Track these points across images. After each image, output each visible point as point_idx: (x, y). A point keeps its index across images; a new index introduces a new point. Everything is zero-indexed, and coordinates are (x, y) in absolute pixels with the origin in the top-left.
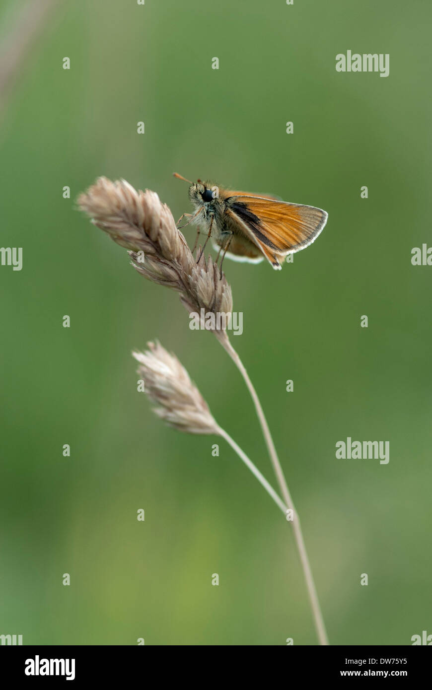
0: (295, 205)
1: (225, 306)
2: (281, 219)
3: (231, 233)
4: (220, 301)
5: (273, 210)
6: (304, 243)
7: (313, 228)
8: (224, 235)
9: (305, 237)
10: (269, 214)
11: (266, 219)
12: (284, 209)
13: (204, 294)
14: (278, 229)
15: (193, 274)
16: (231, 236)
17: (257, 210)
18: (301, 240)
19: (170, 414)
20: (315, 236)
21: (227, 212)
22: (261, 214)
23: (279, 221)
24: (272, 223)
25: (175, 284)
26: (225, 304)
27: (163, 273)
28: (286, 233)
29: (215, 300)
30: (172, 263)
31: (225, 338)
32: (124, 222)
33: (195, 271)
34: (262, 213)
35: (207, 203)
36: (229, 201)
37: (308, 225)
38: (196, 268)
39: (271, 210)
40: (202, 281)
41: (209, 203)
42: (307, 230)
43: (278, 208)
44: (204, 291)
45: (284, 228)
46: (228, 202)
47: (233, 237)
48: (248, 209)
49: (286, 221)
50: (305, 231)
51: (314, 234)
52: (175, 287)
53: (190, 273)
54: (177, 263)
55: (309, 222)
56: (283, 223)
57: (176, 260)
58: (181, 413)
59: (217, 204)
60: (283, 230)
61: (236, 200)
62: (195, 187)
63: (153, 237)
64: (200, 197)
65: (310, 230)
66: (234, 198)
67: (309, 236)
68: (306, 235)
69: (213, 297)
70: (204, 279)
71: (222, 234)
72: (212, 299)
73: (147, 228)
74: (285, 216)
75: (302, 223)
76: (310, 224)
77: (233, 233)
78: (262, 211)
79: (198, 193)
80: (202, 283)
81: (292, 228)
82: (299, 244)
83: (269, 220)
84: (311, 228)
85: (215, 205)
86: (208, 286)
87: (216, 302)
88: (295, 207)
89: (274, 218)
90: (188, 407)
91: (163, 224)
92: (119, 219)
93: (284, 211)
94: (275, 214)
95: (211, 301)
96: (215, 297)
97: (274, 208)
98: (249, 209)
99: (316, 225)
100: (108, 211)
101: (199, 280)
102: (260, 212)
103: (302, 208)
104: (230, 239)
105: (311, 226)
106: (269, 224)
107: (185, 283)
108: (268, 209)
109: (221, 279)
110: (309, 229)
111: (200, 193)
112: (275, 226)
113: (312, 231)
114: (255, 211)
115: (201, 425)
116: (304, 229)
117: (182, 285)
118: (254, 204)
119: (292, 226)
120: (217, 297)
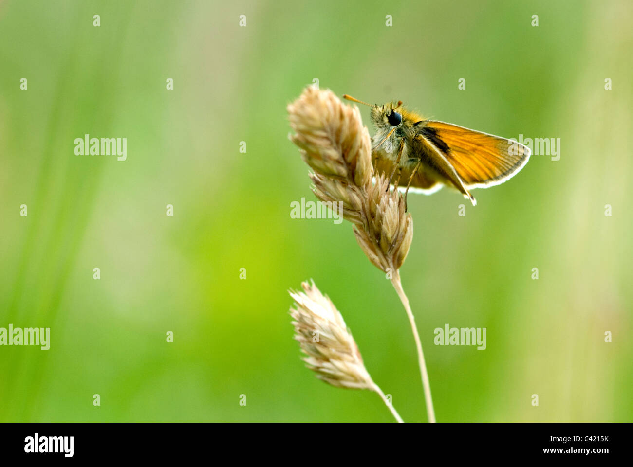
0: (493, 137)
1: (407, 242)
2: (474, 150)
3: (419, 160)
4: (403, 237)
5: (467, 139)
6: (497, 178)
7: (510, 164)
8: (411, 163)
9: (500, 172)
10: (462, 144)
11: (457, 149)
12: (480, 140)
13: (389, 227)
14: (469, 160)
15: (381, 203)
16: (419, 164)
17: (448, 137)
18: (494, 175)
19: (326, 364)
20: (512, 172)
21: (419, 138)
22: (451, 142)
23: (472, 152)
24: (464, 153)
25: (357, 215)
26: (407, 240)
27: (350, 200)
28: (479, 166)
29: (398, 234)
30: (360, 189)
31: (398, 279)
32: (327, 138)
33: (383, 200)
34: (454, 141)
35: (393, 127)
36: (419, 125)
37: (506, 161)
38: (384, 196)
39: (464, 139)
40: (389, 212)
41: (396, 127)
42: (503, 166)
43: (474, 138)
44: (390, 224)
45: (476, 160)
46: (418, 127)
47: (421, 165)
48: (438, 135)
49: (479, 153)
50: (501, 166)
51: (511, 170)
52: (355, 218)
53: (378, 202)
54: (364, 190)
55: (507, 157)
56: (476, 155)
57: (364, 186)
58: (338, 364)
59: (405, 128)
60: (475, 162)
61: (427, 124)
62: (380, 109)
63: (350, 158)
64: (386, 120)
65: (508, 166)
66: (426, 123)
67: (504, 171)
68: (501, 170)
69: (397, 231)
70: (392, 210)
71: (408, 161)
72: (395, 233)
73: (345, 147)
74: (480, 148)
75: (499, 157)
76: (508, 160)
77: (421, 160)
78: (453, 139)
79: (385, 115)
80: (390, 214)
81: (486, 161)
82: (490, 179)
83: (460, 150)
84: (508, 164)
85: (403, 128)
86: (394, 218)
87: (399, 237)
88: (494, 140)
89: (466, 148)
90: (345, 356)
91: (363, 145)
92: (324, 134)
93: (480, 142)
94: (468, 144)
95: (394, 235)
96: (399, 232)
97: (467, 137)
98: (440, 136)
99: (515, 162)
100: (318, 124)
101: (387, 211)
102: (450, 140)
103: (501, 141)
104: (417, 167)
105: (508, 162)
106: (460, 154)
107: (368, 214)
108: (461, 138)
109: (406, 212)
110: (506, 164)
111: (387, 115)
112: (467, 156)
113: (510, 167)
114: (446, 138)
115: (356, 379)
116: (500, 164)
117: (363, 216)
118: (445, 131)
119: (486, 159)
120: (401, 231)
